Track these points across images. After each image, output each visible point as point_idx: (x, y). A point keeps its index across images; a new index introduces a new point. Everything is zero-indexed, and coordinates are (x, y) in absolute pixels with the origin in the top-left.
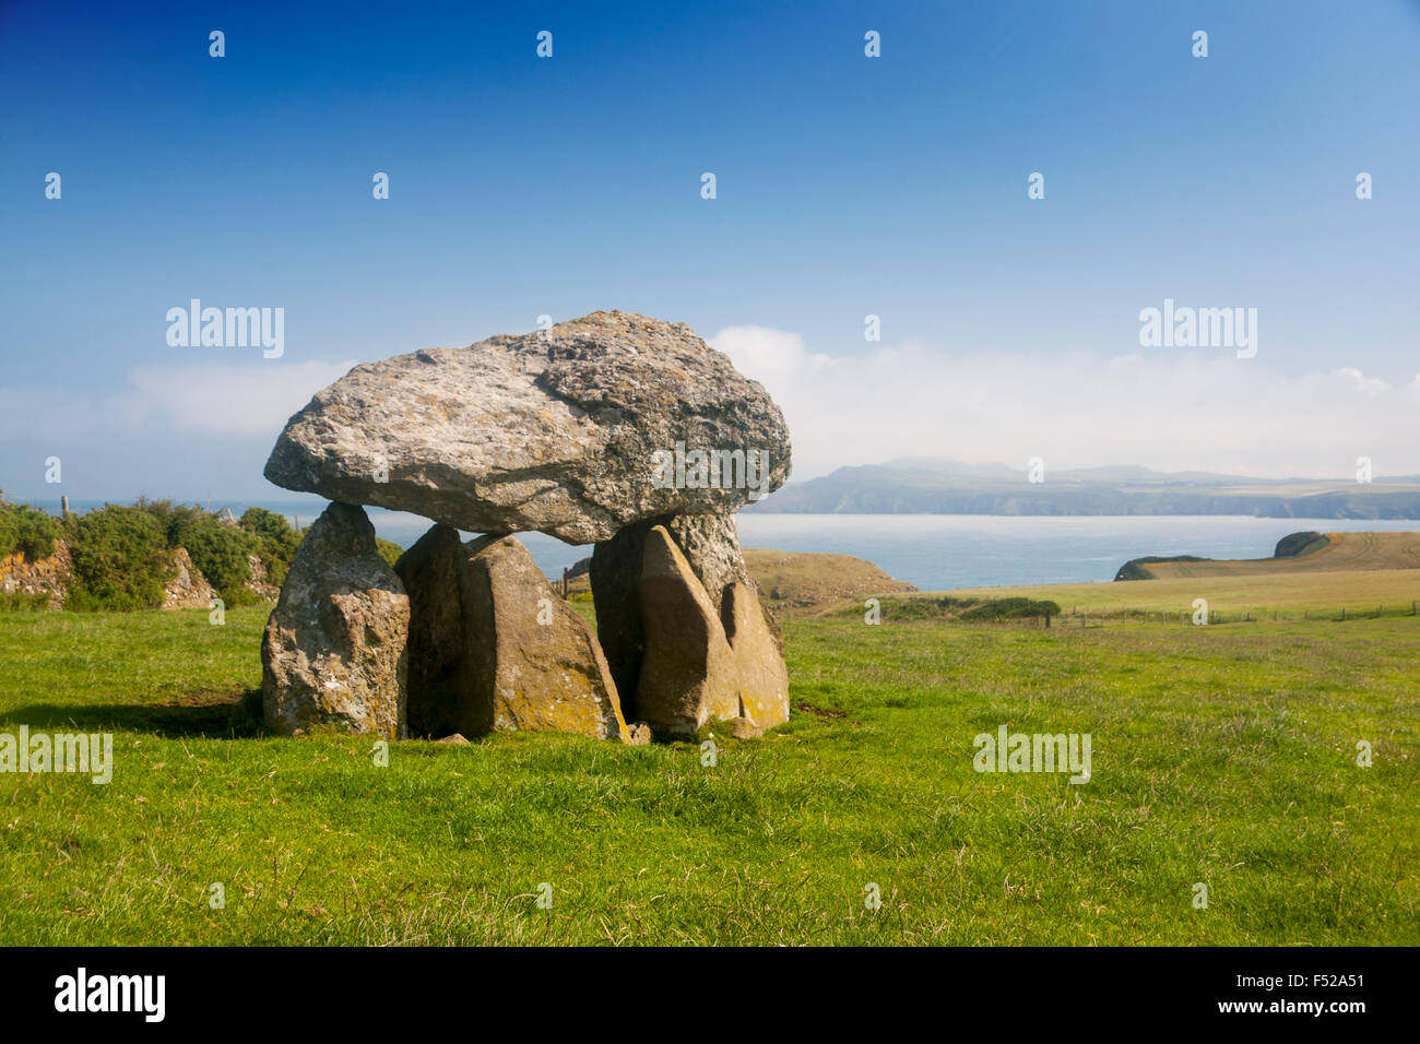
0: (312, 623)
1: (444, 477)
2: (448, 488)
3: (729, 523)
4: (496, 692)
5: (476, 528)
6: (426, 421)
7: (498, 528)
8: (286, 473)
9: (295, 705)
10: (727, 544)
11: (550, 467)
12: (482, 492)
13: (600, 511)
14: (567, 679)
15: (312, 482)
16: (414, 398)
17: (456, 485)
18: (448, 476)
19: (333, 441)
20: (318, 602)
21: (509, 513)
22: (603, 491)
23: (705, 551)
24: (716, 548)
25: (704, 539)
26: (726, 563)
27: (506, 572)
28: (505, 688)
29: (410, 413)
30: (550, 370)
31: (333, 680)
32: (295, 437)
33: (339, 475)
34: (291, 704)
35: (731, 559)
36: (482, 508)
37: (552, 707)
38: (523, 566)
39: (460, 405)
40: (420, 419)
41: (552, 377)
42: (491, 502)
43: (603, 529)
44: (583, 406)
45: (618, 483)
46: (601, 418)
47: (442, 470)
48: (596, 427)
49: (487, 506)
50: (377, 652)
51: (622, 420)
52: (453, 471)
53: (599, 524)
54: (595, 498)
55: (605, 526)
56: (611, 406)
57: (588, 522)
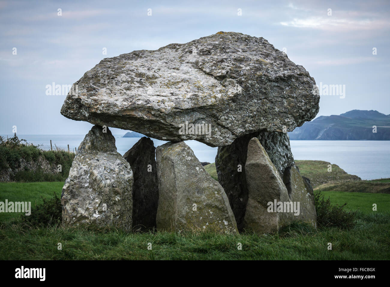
0: (86, 185)
1: (151, 113)
2: (154, 118)
3: (286, 137)
4: (176, 219)
5: (165, 138)
6: (140, 86)
7: (176, 138)
8: (72, 112)
10: (285, 148)
11: (201, 108)
12: (169, 120)
13: (226, 130)
15: (84, 116)
16: (134, 74)
17: (157, 117)
18: (153, 113)
19: (95, 95)
20: (89, 175)
22: (227, 120)
23: (274, 151)
24: (280, 150)
25: (273, 145)
26: (284, 157)
27: (181, 159)
28: (181, 217)
29: (132, 82)
30: (200, 60)
31: (97, 213)
33: (99, 112)
35: (287, 155)
36: (170, 128)
38: (189, 157)
39: (156, 78)
40: (138, 85)
41: (200, 63)
42: (173, 125)
43: (227, 139)
44: (217, 78)
45: (235, 116)
46: (226, 83)
47: (150, 109)
48: (224, 88)
49: (172, 127)
50: (118, 199)
51: (236, 84)
52: (155, 110)
53: (225, 137)
54: (224, 123)
55: (228, 137)
56: (231, 78)
57: (220, 135)
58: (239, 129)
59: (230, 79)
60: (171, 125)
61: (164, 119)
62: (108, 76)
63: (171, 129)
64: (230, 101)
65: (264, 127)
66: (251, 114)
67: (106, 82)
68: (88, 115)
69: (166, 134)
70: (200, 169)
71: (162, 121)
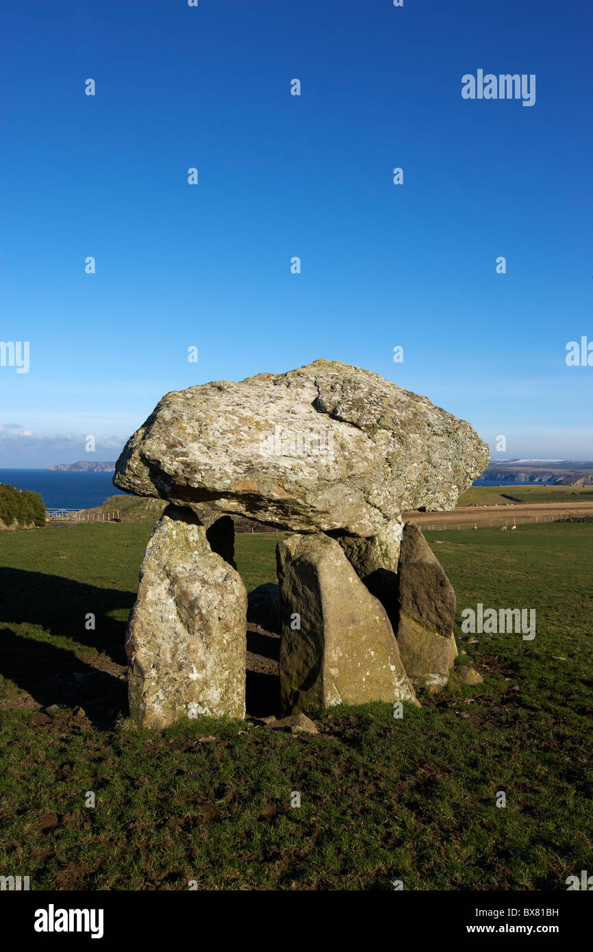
1: (283, 487)
2: (286, 496)
4: (325, 671)
7: (313, 528)
8: (139, 482)
9: (162, 697)
12: (310, 499)
13: (378, 511)
14: (372, 653)
17: (292, 494)
18: (287, 486)
21: (324, 515)
22: (380, 495)
27: (329, 566)
28: (332, 667)
29: (238, 432)
31: (195, 671)
32: (149, 451)
33: (196, 485)
34: (158, 696)
36: (308, 512)
37: (364, 679)
38: (339, 561)
39: (271, 426)
40: (247, 437)
41: (327, 404)
42: (315, 507)
43: (377, 525)
44: (362, 428)
45: (390, 489)
46: (377, 437)
47: (281, 480)
48: (374, 444)
49: (312, 511)
50: (227, 641)
51: (393, 439)
52: (291, 482)
53: (374, 522)
54: (376, 501)
55: (378, 523)
56: (384, 428)
57: (369, 520)
58: (393, 509)
59: (383, 431)
60: (311, 507)
61: (304, 498)
62: (198, 420)
63: (311, 514)
64: (386, 466)
65: (422, 505)
66: (409, 485)
67: (197, 433)
68: (170, 488)
69: (302, 522)
70: (354, 580)
71: (299, 500)
